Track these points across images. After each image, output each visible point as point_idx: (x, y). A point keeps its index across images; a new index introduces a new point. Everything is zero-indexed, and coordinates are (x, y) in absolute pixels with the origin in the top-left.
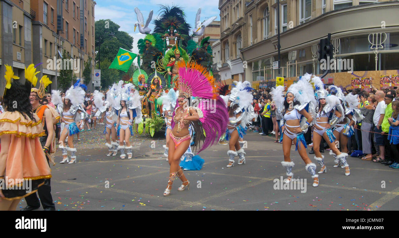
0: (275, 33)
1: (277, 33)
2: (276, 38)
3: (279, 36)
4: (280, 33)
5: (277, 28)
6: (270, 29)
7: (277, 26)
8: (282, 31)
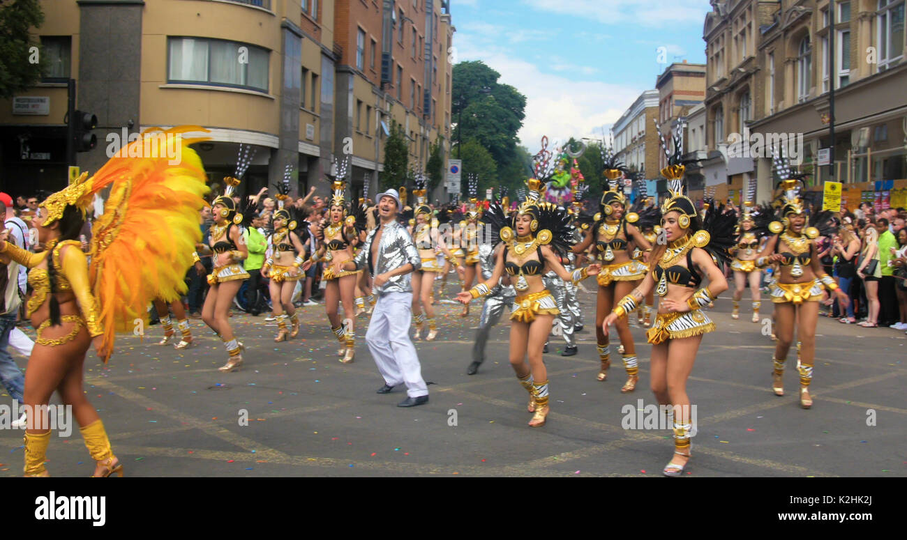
0: (823, 90)
1: (826, 90)
2: (825, 100)
3: (832, 96)
4: (835, 89)
5: (828, 79)
6: (813, 81)
7: (828, 76)
8: (838, 85)
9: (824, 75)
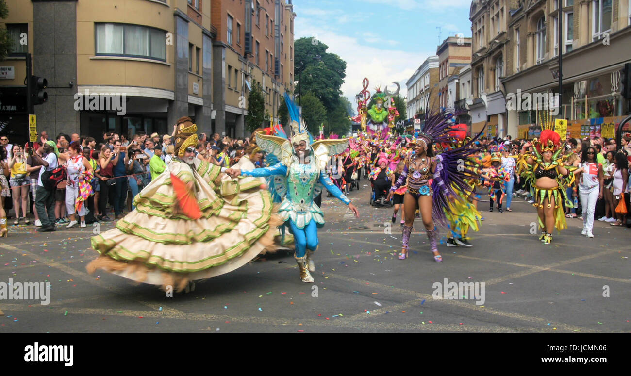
0: (554, 54)
1: (557, 54)
2: (555, 62)
3: (560, 59)
4: (563, 54)
5: (558, 47)
6: (547, 48)
7: (558, 44)
8: (564, 51)
9: (555, 44)
